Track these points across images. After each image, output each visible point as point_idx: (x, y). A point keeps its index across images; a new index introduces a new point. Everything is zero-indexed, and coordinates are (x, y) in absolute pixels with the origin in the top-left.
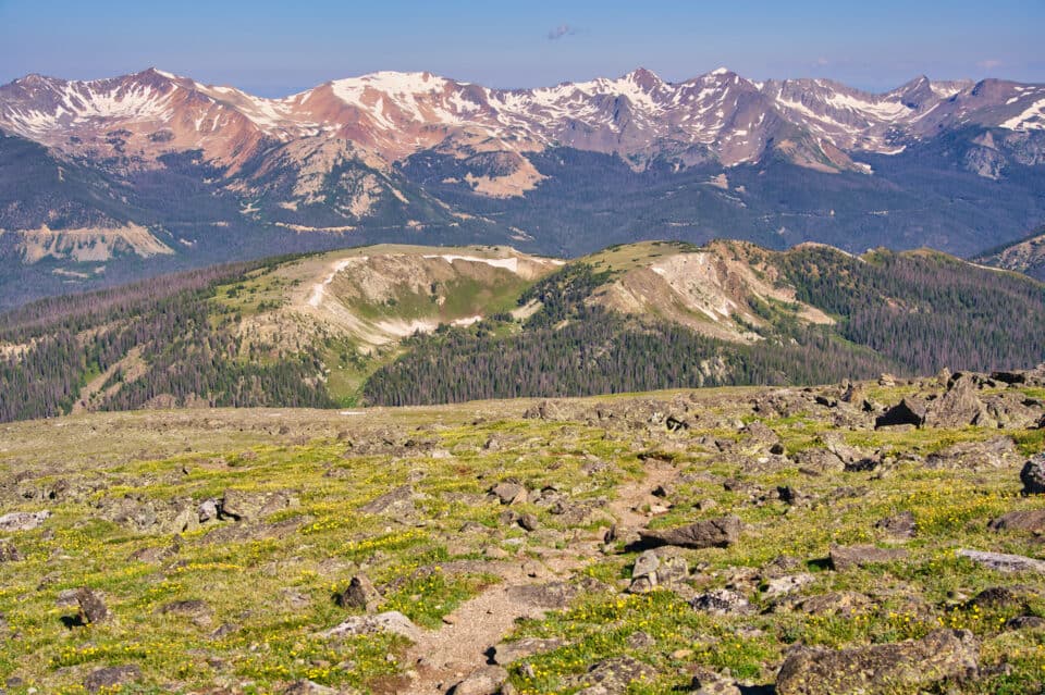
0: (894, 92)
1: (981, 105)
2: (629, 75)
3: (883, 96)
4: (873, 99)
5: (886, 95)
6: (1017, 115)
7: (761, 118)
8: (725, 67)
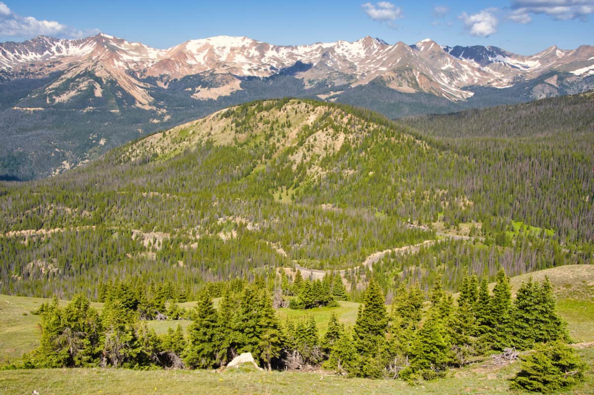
0: (536, 55)
1: (571, 61)
2: (360, 40)
3: (530, 57)
4: (523, 59)
5: (531, 56)
6: (587, 66)
7: (398, 61)
8: (429, 38)
